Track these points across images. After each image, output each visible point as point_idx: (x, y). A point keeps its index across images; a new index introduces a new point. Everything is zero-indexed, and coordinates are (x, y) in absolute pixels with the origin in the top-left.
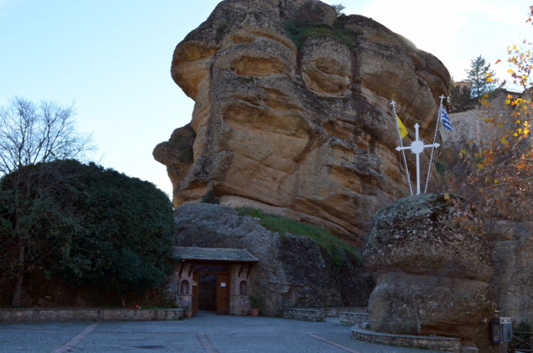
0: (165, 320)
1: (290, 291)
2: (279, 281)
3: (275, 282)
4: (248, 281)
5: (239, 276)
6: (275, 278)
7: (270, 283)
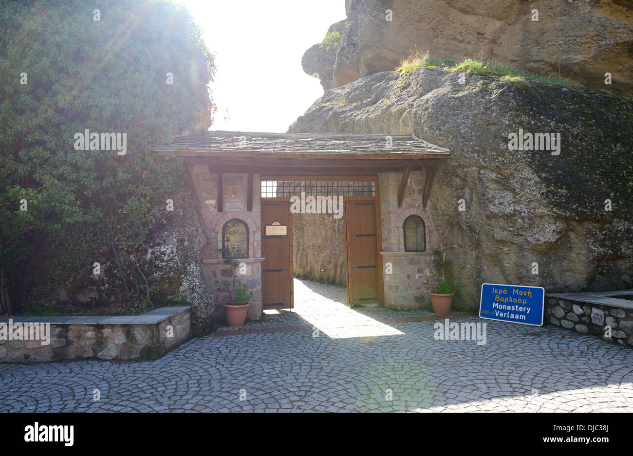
0: (95, 358)
1: (563, 235)
2: (523, 208)
3: (509, 210)
4: (427, 216)
5: (400, 204)
6: (509, 196)
7: (491, 216)
